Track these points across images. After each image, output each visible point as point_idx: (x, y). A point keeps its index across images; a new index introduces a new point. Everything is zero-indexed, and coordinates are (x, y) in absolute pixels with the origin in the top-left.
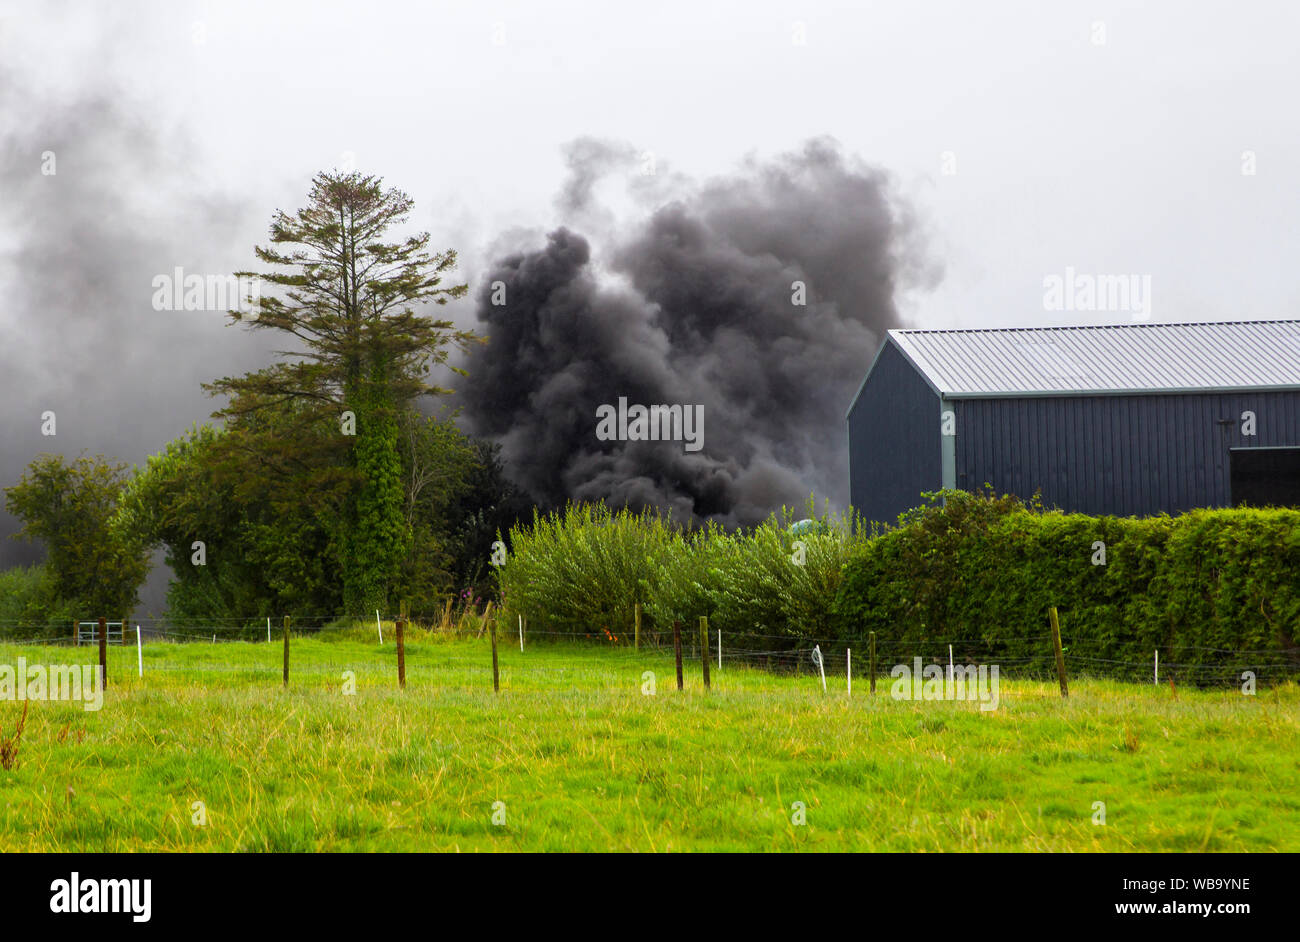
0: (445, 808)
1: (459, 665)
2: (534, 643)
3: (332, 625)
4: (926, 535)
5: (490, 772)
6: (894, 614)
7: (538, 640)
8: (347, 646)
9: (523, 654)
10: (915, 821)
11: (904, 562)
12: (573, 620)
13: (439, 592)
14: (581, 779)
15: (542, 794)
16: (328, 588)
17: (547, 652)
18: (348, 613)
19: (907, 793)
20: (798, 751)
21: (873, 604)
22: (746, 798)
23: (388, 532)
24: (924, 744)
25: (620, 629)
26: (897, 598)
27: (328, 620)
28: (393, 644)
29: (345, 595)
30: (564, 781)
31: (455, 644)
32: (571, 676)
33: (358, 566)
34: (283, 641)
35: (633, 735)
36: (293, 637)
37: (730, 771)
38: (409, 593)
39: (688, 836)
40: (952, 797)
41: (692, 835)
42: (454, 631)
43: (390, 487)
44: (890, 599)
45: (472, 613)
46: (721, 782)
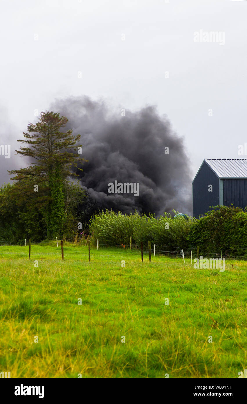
0: (71, 296)
1: (79, 253)
2: (101, 247)
3: (43, 241)
4: (215, 218)
5: (85, 285)
6: (205, 241)
7: (102, 246)
8: (48, 247)
9: (98, 251)
10: (206, 302)
11: (208, 226)
12: (112, 241)
13: (74, 232)
14: (111, 288)
15: (100, 292)
16: (42, 231)
17: (105, 250)
18: (48, 238)
19: (205, 294)
20: (174, 281)
21: (199, 238)
22: (158, 294)
23: (60, 215)
24: (211, 279)
25: (126, 244)
26: (205, 236)
27: (42, 240)
28: (60, 247)
29: (47, 233)
30: (106, 288)
31: (79, 247)
32: (111, 257)
33: (51, 224)
34: (29, 246)
35: (128, 275)
36: (32, 245)
37: (154, 286)
38: (66, 233)
39: (141, 305)
40: (218, 295)
41: (142, 305)
42: (78, 243)
43: (60, 202)
44: (204, 237)
45: (84, 239)
46: (151, 289)
